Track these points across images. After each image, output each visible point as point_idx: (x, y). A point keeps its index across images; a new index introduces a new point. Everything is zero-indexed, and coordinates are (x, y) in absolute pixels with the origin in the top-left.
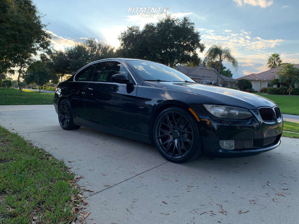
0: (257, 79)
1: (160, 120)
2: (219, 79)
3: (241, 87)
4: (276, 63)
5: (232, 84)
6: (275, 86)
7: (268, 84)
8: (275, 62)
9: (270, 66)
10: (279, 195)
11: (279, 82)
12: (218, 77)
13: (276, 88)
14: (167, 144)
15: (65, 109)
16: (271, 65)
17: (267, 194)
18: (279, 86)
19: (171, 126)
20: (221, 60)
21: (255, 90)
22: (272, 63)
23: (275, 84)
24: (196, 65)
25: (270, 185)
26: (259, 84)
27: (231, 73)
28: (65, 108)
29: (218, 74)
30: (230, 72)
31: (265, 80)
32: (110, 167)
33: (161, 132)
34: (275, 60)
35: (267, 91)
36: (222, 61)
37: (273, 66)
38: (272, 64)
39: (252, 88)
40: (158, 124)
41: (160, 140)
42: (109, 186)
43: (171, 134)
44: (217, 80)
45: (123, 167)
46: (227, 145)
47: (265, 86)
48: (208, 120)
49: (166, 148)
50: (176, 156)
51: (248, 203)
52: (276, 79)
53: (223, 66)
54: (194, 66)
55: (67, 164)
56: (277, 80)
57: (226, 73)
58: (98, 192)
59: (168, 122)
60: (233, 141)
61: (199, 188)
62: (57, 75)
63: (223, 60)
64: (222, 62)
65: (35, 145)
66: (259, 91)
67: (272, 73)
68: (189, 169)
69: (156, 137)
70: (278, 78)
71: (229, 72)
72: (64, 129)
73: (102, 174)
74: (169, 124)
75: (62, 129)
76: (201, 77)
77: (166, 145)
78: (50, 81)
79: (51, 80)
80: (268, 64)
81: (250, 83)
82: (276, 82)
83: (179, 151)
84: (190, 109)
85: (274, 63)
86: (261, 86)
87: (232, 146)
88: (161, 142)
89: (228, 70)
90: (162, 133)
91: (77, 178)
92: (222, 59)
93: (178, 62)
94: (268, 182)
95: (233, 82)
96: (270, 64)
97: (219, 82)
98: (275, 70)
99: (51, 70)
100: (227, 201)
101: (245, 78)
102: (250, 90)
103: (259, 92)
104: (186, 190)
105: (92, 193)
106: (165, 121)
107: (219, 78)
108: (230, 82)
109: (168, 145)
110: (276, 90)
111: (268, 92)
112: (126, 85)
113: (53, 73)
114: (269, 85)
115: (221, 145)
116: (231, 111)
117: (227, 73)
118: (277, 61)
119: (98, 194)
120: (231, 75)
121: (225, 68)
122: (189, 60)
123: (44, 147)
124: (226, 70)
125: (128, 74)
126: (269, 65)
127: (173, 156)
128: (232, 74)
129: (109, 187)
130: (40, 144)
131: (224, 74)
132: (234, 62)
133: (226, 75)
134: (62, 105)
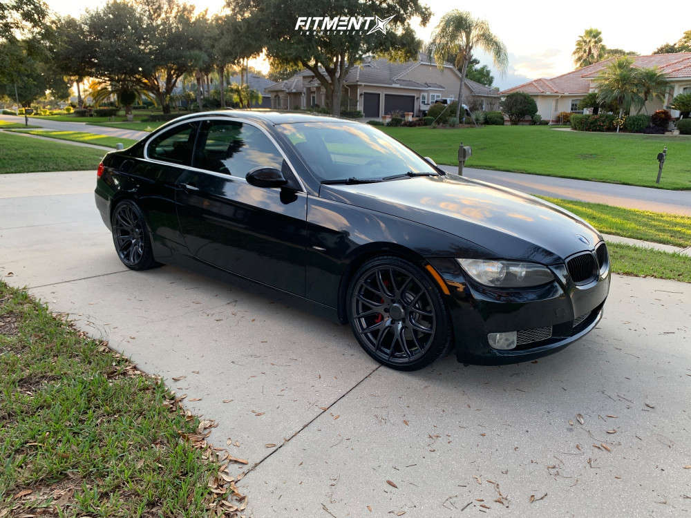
0: (548, 93)
1: (362, 281)
2: (462, 91)
3: (513, 111)
4: (593, 51)
5: (491, 104)
6: (587, 112)
7: (573, 105)
8: (590, 49)
9: (579, 59)
10: (599, 448)
11: (598, 101)
12: (461, 86)
13: (589, 116)
14: (378, 330)
15: (129, 224)
16: (582, 56)
17: (577, 447)
18: (595, 111)
19: (386, 295)
20: (469, 47)
21: (544, 118)
22: (585, 52)
23: (586, 106)
24: (412, 56)
25: (582, 421)
26: (553, 103)
27: (491, 75)
28: (128, 219)
29: (461, 80)
30: (488, 72)
31: (566, 94)
32: (265, 390)
33: (363, 305)
34: (592, 44)
35: (568, 121)
36: (471, 48)
37: (586, 60)
38: (585, 55)
39: (538, 113)
40: (358, 288)
41: (363, 320)
42: (274, 445)
43: (386, 310)
44: (460, 96)
45: (291, 389)
46: (502, 341)
47: (566, 108)
48: (460, 286)
49: (376, 339)
50: (396, 357)
51: (544, 472)
52: (590, 95)
53: (473, 58)
54: (407, 59)
55: (173, 388)
56: (593, 96)
57: (478, 76)
58: (256, 465)
59: (380, 287)
60: (515, 332)
61: (451, 439)
62: (66, 79)
63: (474, 47)
64: (472, 52)
65: (82, 326)
66: (552, 121)
67: (582, 77)
68: (426, 387)
69: (355, 315)
70: (596, 92)
71: (485, 73)
72: (132, 268)
73: (253, 412)
74: (381, 290)
75: (125, 268)
76: (422, 86)
77: (375, 333)
78: (48, 92)
79: (50, 89)
80: (575, 53)
81: (533, 100)
82: (591, 101)
83: (403, 345)
84: (429, 268)
85: (587, 51)
86: (556, 110)
87: (513, 342)
88: (365, 326)
89: (483, 69)
90: (365, 308)
91: (205, 428)
92: (470, 45)
93: (368, 51)
94: (580, 415)
95: (495, 98)
96: (580, 55)
97: (463, 98)
98: (590, 70)
99: (48, 66)
100: (506, 473)
101: (521, 91)
102: (532, 118)
103: (551, 123)
104: (427, 448)
105: (245, 468)
106: (374, 284)
107: (463, 87)
108: (488, 97)
109: (380, 334)
110: (590, 120)
111: (573, 125)
112: (279, 190)
113: (55, 73)
114: (574, 107)
115: (491, 342)
116: (513, 268)
117: (480, 74)
118: (595, 46)
119: (257, 468)
120: (490, 81)
121: (476, 62)
122: (393, 45)
123: (104, 334)
124: (478, 67)
125: (283, 164)
126: (577, 56)
127: (391, 356)
128: (492, 78)
129: (275, 448)
130: (92, 325)
131: (473, 78)
132: (499, 51)
133: (479, 81)
134: (120, 213)
